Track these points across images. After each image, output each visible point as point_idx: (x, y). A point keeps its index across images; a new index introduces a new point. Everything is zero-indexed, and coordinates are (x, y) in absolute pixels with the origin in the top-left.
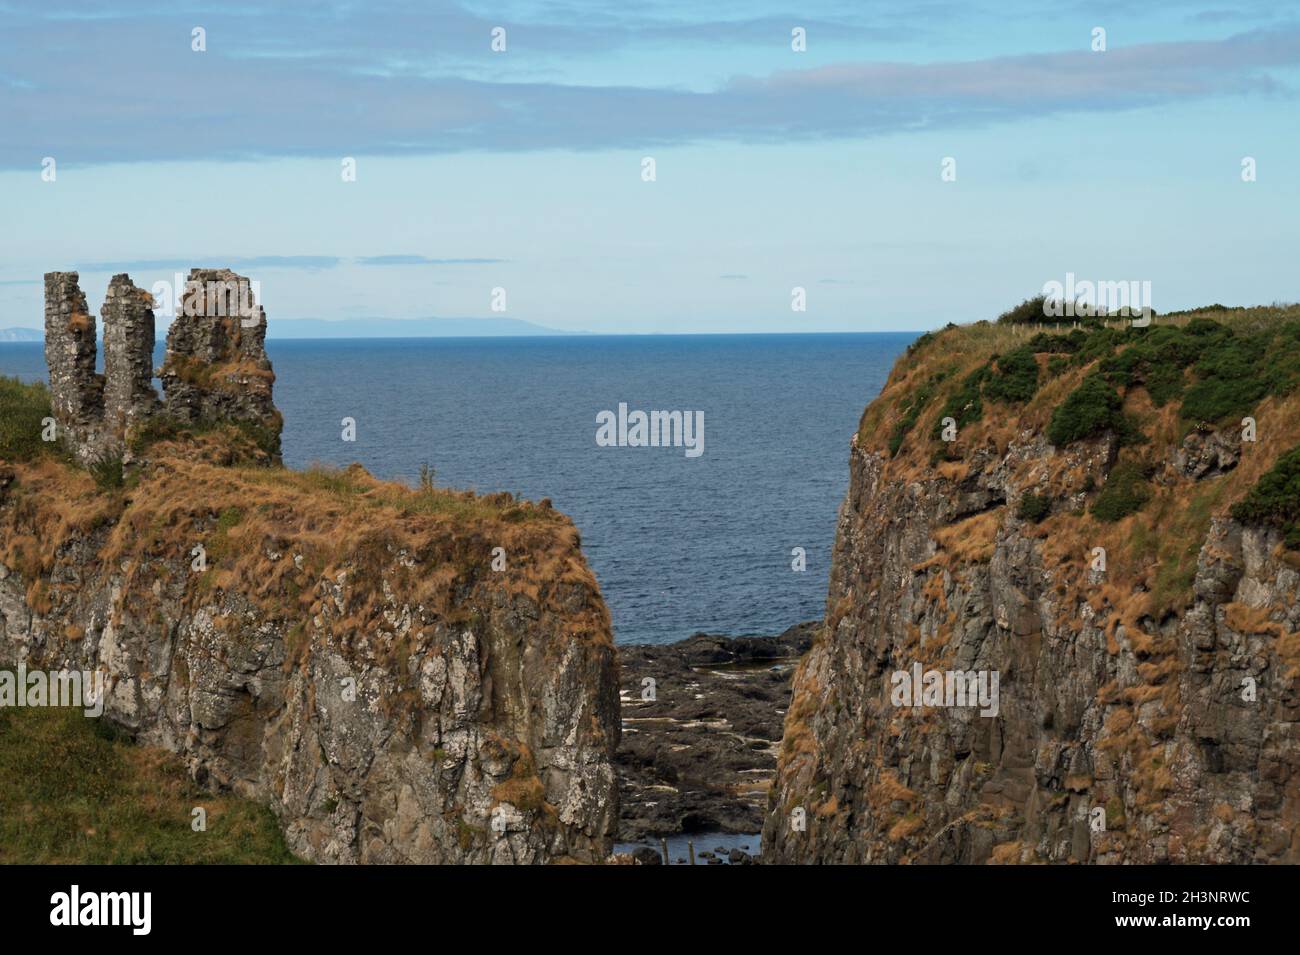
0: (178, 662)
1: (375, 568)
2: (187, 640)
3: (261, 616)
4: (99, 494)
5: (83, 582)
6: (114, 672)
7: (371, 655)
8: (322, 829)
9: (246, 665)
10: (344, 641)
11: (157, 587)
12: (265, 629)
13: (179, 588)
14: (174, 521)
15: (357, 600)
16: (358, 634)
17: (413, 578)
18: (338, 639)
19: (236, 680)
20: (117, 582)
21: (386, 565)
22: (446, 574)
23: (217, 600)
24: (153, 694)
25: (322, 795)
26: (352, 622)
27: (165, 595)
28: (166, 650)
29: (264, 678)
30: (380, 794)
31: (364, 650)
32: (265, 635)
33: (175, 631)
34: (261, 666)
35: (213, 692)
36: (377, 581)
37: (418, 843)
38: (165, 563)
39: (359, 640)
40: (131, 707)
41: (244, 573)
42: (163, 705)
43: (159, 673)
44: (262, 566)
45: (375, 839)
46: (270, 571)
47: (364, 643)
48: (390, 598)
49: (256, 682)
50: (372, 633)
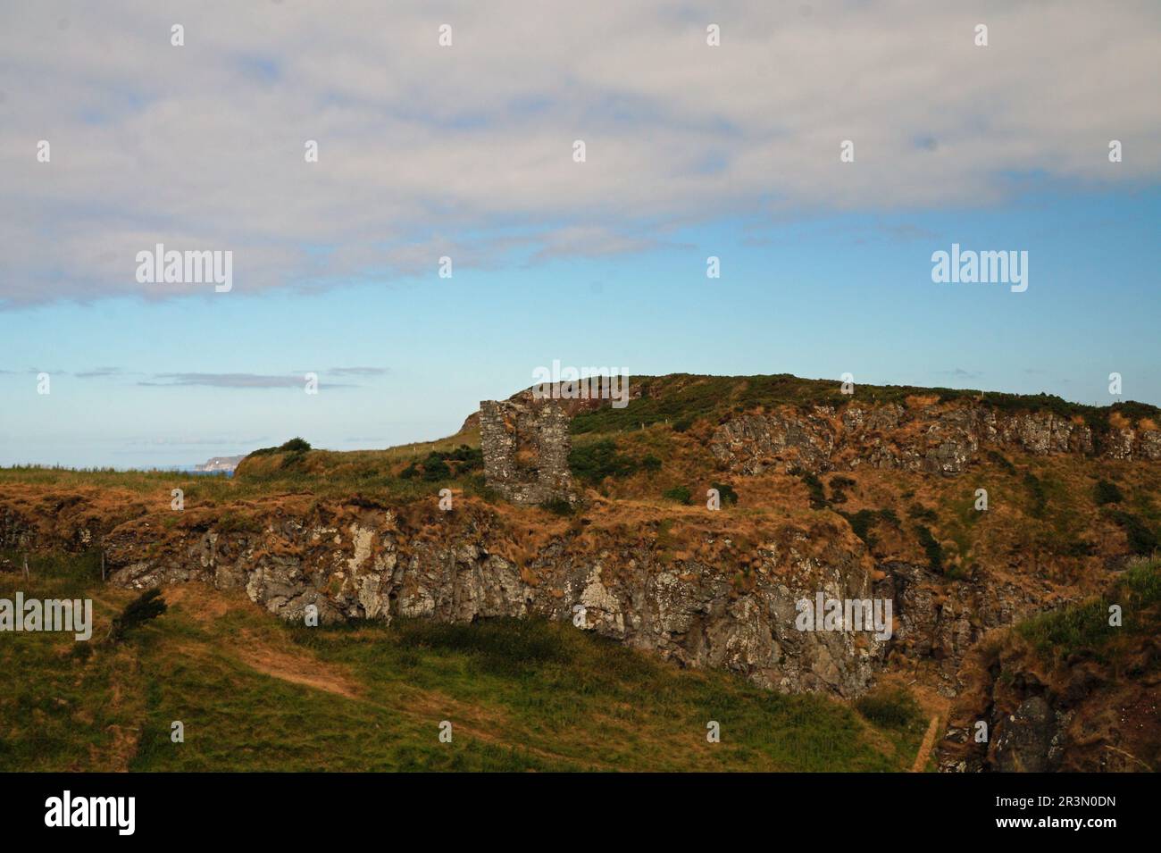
0: (650, 601)
1: (786, 542)
2: (655, 590)
3: (714, 571)
4: (559, 518)
5: (557, 566)
6: (613, 611)
7: (800, 584)
8: (776, 674)
9: (706, 598)
10: (784, 578)
11: (632, 563)
12: (718, 578)
13: (646, 563)
14: (639, 529)
15: (783, 558)
16: (790, 575)
17: (809, 545)
18: (780, 578)
19: (699, 606)
20: (598, 564)
21: (791, 541)
22: (824, 543)
23: (678, 567)
24: (636, 620)
25: (777, 657)
26: (783, 569)
27: (638, 567)
28: (641, 596)
29: (713, 604)
30: (810, 651)
31: (796, 581)
32: (717, 582)
33: (645, 586)
34: (713, 597)
35: (684, 614)
36: (789, 548)
37: (829, 673)
38: (636, 551)
39: (792, 578)
40: (622, 628)
41: (696, 552)
42: (642, 625)
43: (638, 608)
44: (705, 548)
45: (807, 674)
46: (712, 550)
47: (794, 579)
48: (798, 556)
49: (709, 606)
50: (797, 574)
